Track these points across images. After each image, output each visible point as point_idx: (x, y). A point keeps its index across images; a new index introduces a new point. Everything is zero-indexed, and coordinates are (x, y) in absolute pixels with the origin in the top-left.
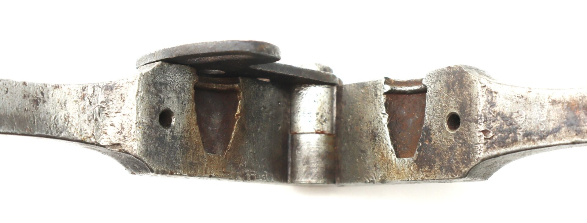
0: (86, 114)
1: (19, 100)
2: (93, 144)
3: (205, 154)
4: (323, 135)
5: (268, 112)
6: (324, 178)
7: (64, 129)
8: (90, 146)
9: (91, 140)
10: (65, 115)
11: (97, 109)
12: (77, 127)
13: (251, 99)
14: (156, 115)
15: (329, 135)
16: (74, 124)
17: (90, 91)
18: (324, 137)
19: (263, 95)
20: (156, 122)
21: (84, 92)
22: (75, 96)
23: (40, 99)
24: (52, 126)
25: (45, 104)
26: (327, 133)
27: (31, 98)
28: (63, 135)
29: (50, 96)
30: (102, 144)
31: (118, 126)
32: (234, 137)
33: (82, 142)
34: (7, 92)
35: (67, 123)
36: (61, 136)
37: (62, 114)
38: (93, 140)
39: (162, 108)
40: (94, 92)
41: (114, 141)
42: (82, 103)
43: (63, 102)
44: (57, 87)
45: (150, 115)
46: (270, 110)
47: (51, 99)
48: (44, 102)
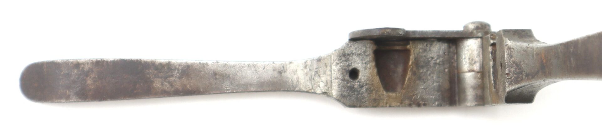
0: (308, 77)
1: (271, 73)
2: (312, 93)
3: (385, 93)
4: (473, 73)
5: (436, 60)
6: (475, 102)
7: (297, 86)
8: (312, 94)
9: (311, 91)
10: (297, 78)
11: (313, 73)
12: (303, 84)
13: (420, 54)
14: (347, 73)
15: (478, 72)
16: (302, 83)
17: (309, 63)
18: (474, 74)
19: (430, 50)
20: (347, 77)
21: (306, 64)
22: (302, 67)
23: (283, 71)
24: (290, 85)
25: (286, 73)
26: (476, 71)
27: (277, 70)
28: (297, 89)
29: (288, 68)
30: (318, 93)
31: (325, 81)
32: (408, 81)
33: (307, 92)
34: (264, 69)
35: (298, 82)
36: (295, 90)
37: (295, 77)
38: (313, 91)
39: (350, 68)
40: (311, 63)
41: (323, 91)
42: (306, 71)
43: (295, 71)
44: (291, 63)
45: (342, 73)
46: (437, 59)
47: (288, 70)
48: (285, 72)
